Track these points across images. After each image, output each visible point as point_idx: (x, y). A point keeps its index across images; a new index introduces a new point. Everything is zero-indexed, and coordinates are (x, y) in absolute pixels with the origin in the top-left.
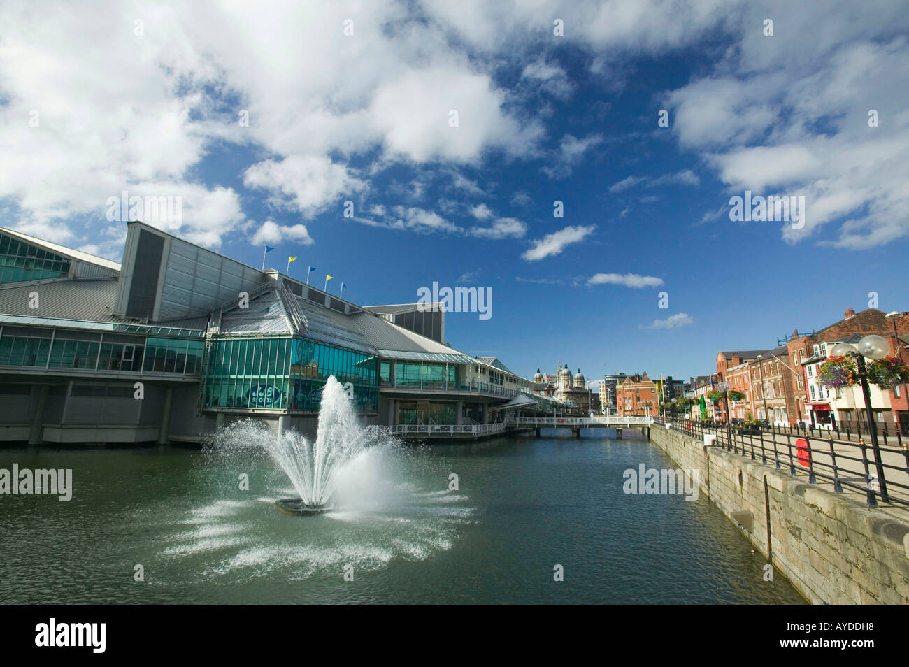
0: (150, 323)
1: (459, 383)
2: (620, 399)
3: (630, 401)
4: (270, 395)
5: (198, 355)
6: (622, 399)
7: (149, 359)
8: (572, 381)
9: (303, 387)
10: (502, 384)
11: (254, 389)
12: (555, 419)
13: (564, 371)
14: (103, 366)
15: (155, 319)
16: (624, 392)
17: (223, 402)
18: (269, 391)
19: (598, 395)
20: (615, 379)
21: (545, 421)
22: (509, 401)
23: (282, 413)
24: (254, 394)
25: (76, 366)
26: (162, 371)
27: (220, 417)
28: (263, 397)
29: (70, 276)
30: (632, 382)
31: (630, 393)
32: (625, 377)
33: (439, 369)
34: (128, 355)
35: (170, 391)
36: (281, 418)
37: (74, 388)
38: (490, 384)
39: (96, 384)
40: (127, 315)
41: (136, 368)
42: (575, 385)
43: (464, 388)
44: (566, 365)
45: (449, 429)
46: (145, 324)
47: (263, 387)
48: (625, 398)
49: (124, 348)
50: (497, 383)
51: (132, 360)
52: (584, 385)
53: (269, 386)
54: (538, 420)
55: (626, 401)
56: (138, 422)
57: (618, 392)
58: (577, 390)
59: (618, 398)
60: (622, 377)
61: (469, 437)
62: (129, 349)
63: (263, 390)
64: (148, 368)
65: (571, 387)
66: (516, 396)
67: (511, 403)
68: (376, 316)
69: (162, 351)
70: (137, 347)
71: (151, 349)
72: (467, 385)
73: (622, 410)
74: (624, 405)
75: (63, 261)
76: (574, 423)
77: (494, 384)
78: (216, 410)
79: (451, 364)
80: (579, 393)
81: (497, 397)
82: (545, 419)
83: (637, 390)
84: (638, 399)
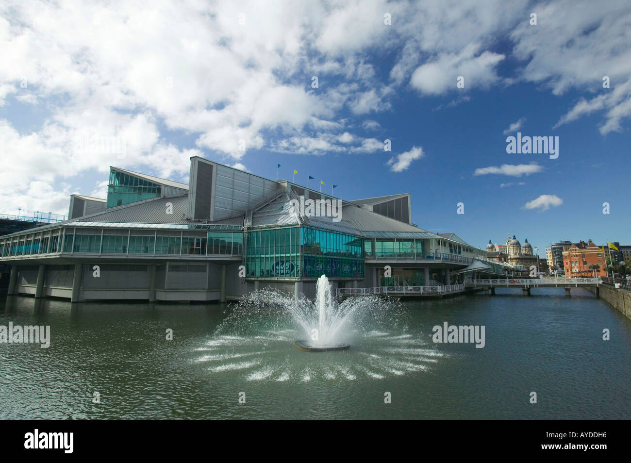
0: (209, 222)
1: (424, 254)
2: (567, 263)
3: (577, 264)
4: (288, 268)
5: (240, 242)
6: (569, 263)
7: (210, 246)
8: (520, 249)
9: (310, 261)
10: (460, 253)
11: (277, 264)
12: (507, 280)
13: (513, 241)
14: (184, 252)
15: (212, 219)
16: (570, 257)
17: (258, 273)
18: (287, 265)
19: (545, 260)
20: (561, 246)
21: (499, 282)
22: (467, 266)
23: (297, 280)
24: (277, 267)
25: (169, 253)
26: (218, 253)
27: (256, 284)
28: (283, 269)
29: (162, 196)
30: (577, 248)
31: (577, 258)
32: (570, 244)
33: (409, 244)
34: (198, 245)
35: (224, 267)
36: (296, 284)
37: (170, 266)
38: (450, 253)
39: (181, 263)
40: (195, 218)
41: (203, 253)
42: (523, 252)
43: (429, 257)
44: (514, 236)
45: (420, 289)
46: (206, 223)
47: (283, 262)
48: (571, 262)
49: (195, 239)
50: (456, 252)
51: (200, 247)
52: (532, 251)
53: (287, 261)
54: (493, 282)
55: (573, 265)
56: (207, 288)
57: (564, 257)
58: (525, 257)
59: (564, 262)
60: (568, 244)
61: (436, 295)
62: (198, 240)
63: (282, 264)
64: (210, 252)
65: (520, 254)
66: (472, 263)
67: (468, 268)
68: (359, 207)
69: (218, 240)
70: (202, 239)
71: (211, 240)
72: (432, 255)
73: (570, 272)
74: (571, 268)
75: (157, 187)
76: (525, 284)
77: (453, 254)
78: (253, 279)
79: (418, 240)
80: (528, 259)
81: (456, 264)
82: (499, 280)
83: (583, 255)
84: (585, 263)
